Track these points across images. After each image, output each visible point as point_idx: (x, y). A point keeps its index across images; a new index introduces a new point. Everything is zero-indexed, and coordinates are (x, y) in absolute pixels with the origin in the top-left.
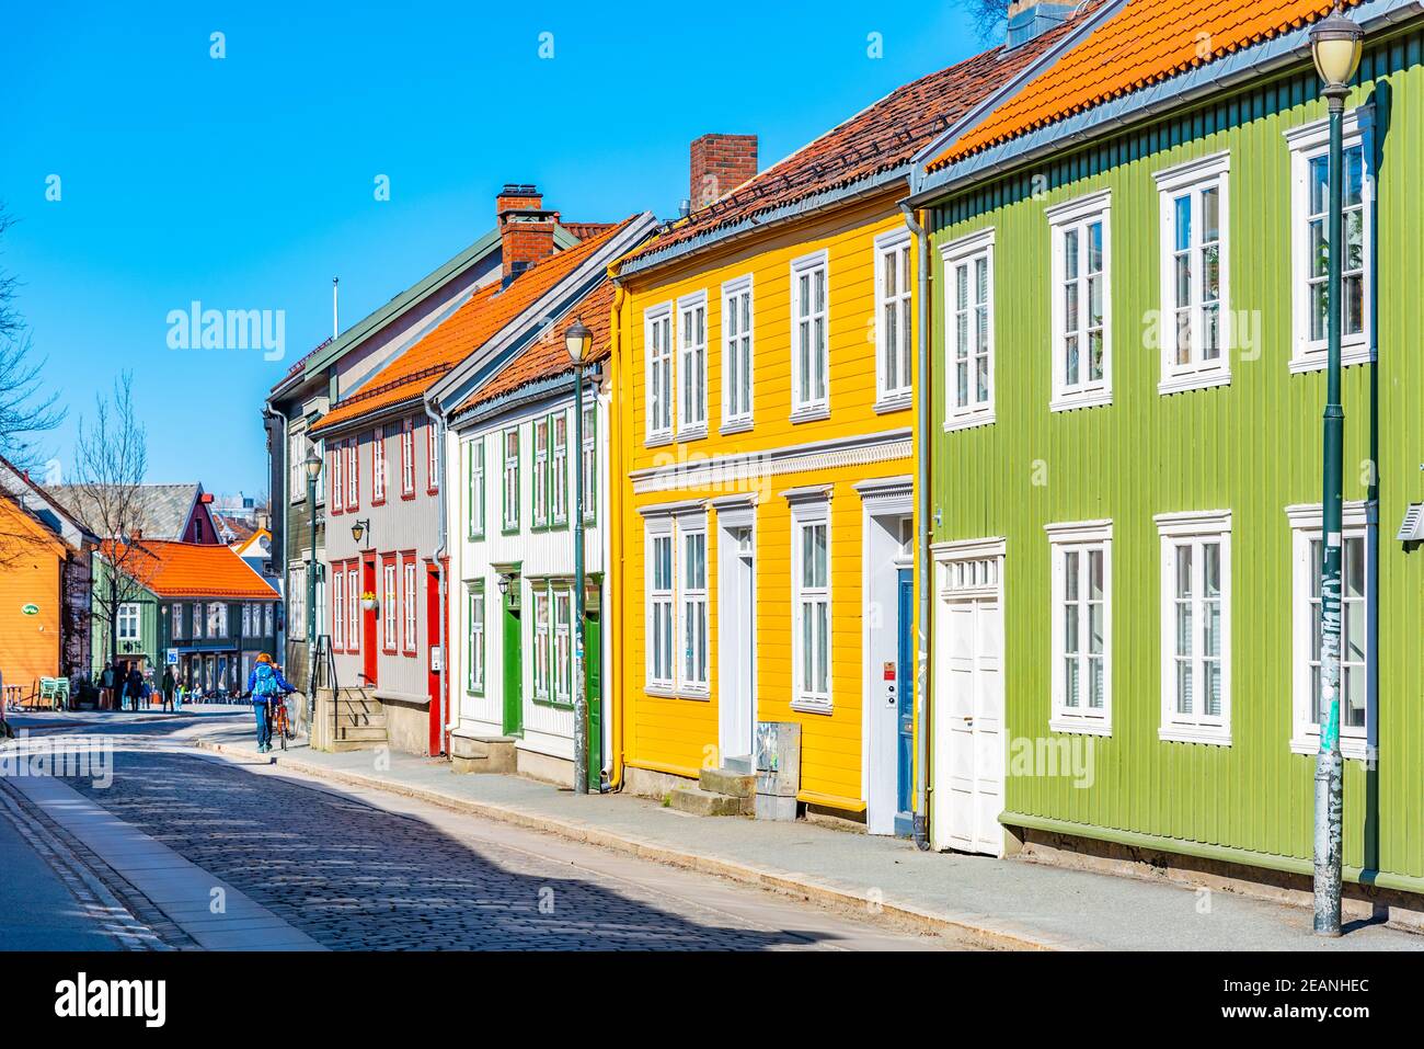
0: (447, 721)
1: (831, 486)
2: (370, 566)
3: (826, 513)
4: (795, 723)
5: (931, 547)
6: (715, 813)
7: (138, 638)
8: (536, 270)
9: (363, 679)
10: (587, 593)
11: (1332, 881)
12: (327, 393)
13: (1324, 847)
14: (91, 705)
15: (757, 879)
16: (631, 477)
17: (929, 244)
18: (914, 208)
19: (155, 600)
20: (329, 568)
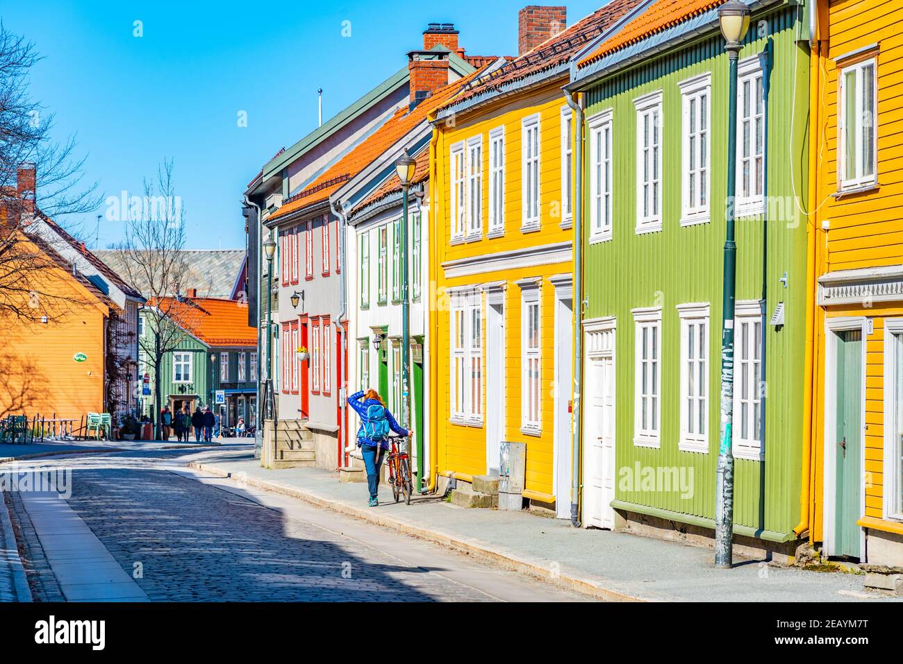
0: (347, 445)
1: (540, 278)
2: (305, 326)
3: (538, 295)
4: (521, 443)
5: (582, 322)
6: (474, 506)
7: (190, 381)
8: (432, 98)
9: (300, 413)
10: (411, 350)
11: (725, 534)
12: (281, 192)
13: (721, 513)
14: (133, 436)
15: (449, 543)
16: (443, 266)
17: (583, 116)
18: (574, 91)
19: (205, 349)
20: (281, 327)
